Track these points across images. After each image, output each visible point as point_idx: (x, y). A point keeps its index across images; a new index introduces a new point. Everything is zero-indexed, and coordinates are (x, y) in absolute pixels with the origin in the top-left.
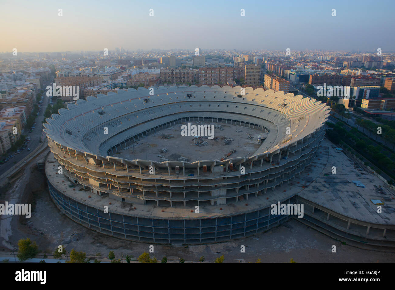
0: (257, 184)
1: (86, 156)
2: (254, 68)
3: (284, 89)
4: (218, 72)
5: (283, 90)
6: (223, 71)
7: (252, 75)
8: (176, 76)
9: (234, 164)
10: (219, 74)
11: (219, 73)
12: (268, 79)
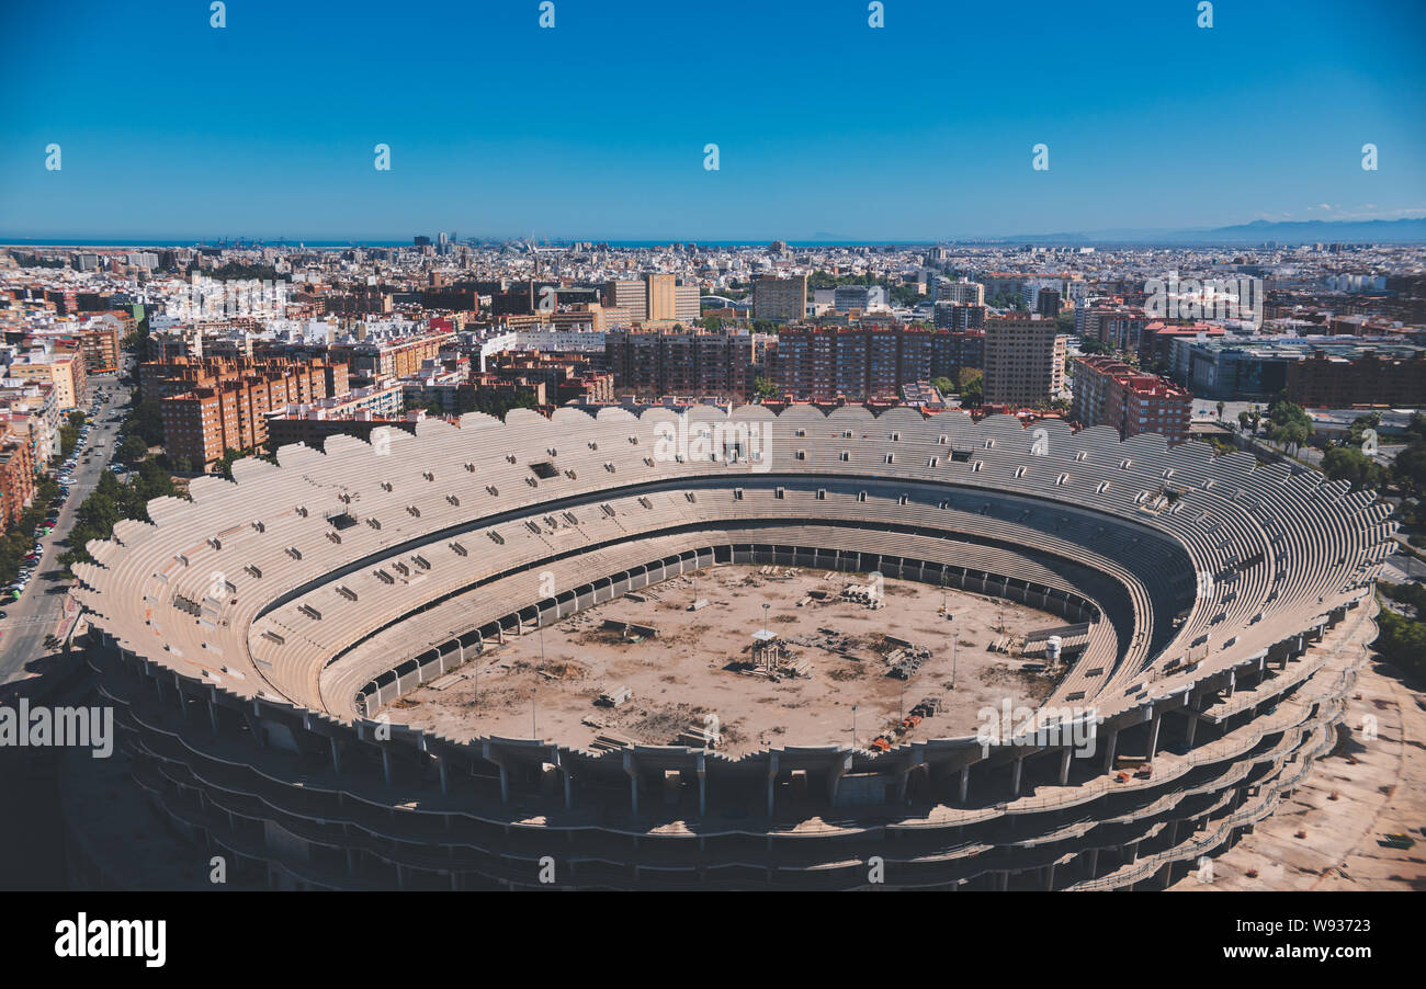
0: (1044, 870)
1: (257, 713)
2: (1027, 329)
3: (1164, 425)
4: (861, 347)
5: (1160, 430)
6: (887, 342)
7: (1014, 360)
8: (676, 363)
9: (932, 767)
10: (868, 356)
11: (868, 350)
12: (1088, 380)
